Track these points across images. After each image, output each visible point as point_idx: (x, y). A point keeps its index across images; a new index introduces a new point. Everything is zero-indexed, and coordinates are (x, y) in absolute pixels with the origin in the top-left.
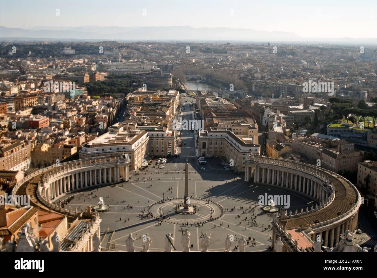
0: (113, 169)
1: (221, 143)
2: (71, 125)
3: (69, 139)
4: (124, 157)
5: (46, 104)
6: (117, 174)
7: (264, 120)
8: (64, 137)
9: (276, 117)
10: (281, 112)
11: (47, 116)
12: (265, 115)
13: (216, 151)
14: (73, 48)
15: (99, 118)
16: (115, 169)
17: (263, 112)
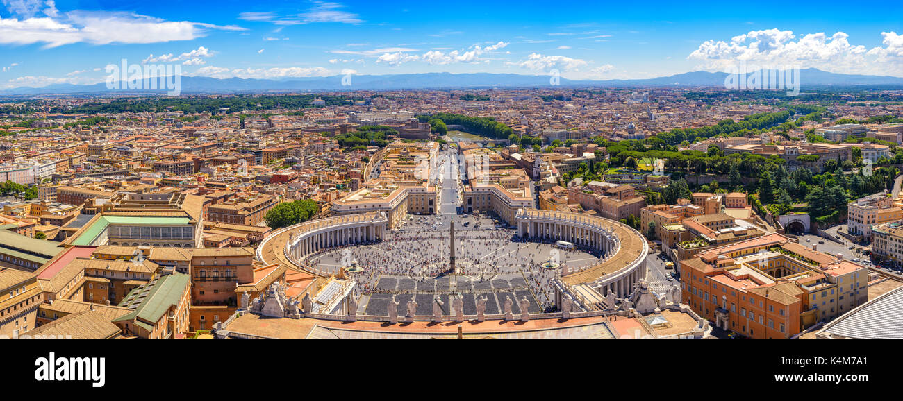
0: (368, 228)
1: (489, 198)
2: (321, 179)
3: (319, 195)
4: (381, 215)
5: (295, 158)
6: (373, 234)
7: (534, 171)
8: (314, 193)
9: (548, 166)
10: (553, 161)
11: (296, 171)
12: (536, 166)
13: (484, 207)
14: (323, 98)
15: (352, 172)
16: (371, 228)
17: (534, 163)
